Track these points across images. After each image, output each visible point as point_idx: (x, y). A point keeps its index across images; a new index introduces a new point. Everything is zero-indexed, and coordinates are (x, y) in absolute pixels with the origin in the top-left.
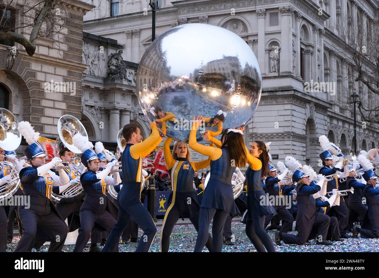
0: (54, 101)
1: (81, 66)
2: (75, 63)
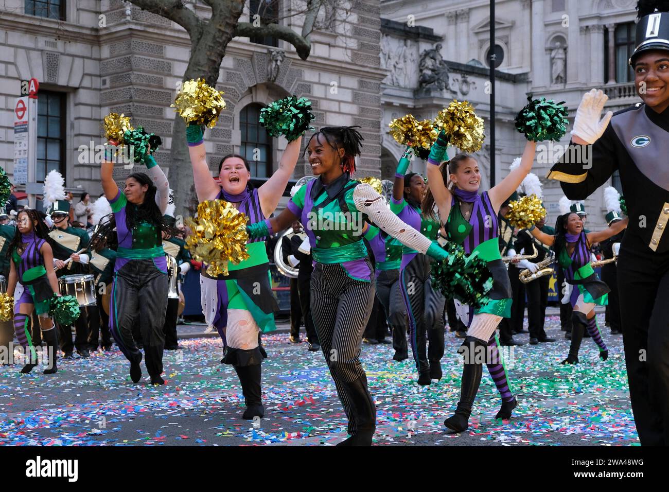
1: (379, 72)
2: (370, 68)
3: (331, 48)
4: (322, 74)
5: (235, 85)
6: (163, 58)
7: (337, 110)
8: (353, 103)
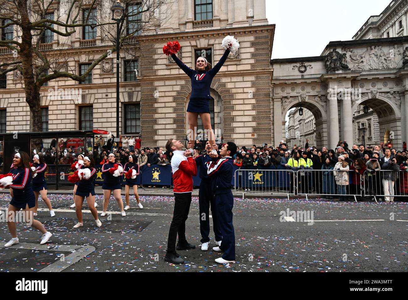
0: (244, 99)
1: (266, 71)
2: (260, 70)
3: (238, 66)
4: (232, 78)
5: (185, 90)
6: (153, 86)
7: (242, 92)
8: (252, 87)
